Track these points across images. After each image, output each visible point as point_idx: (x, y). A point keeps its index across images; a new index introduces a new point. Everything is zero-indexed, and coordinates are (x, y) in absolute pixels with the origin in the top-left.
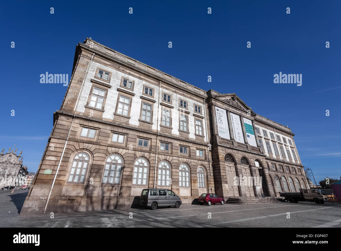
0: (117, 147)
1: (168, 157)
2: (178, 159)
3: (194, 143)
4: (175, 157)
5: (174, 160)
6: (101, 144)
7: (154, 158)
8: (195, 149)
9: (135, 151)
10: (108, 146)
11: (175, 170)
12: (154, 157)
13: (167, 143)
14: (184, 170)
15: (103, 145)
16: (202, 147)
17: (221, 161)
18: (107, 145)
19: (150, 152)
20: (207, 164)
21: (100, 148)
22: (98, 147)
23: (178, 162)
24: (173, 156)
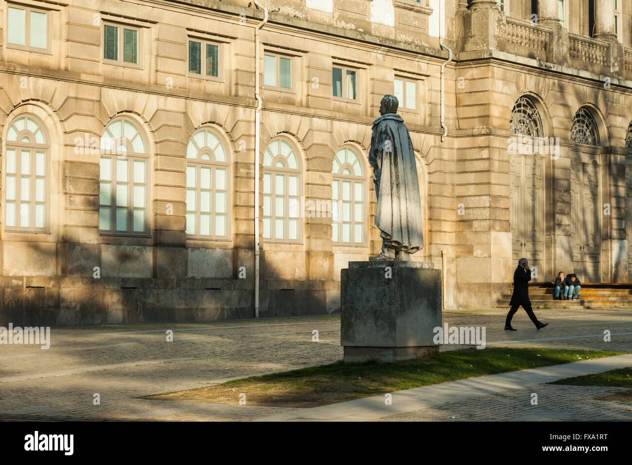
0: (131, 86)
1: (295, 120)
2: (329, 126)
3: (390, 47)
4: (320, 117)
5: (315, 133)
6: (84, 77)
7: (249, 129)
8: (390, 75)
9: (187, 98)
10: (102, 86)
11: (321, 176)
12: (249, 122)
13: (286, 53)
14: (346, 172)
15: (87, 83)
16: (419, 67)
17: (499, 132)
18: (100, 80)
19: (233, 100)
20: (433, 144)
21: (80, 96)
22: (71, 89)
23: (328, 143)
24: (314, 116)
